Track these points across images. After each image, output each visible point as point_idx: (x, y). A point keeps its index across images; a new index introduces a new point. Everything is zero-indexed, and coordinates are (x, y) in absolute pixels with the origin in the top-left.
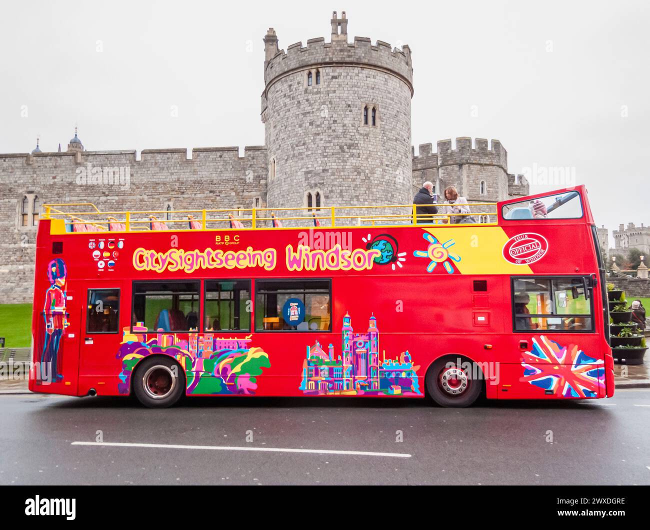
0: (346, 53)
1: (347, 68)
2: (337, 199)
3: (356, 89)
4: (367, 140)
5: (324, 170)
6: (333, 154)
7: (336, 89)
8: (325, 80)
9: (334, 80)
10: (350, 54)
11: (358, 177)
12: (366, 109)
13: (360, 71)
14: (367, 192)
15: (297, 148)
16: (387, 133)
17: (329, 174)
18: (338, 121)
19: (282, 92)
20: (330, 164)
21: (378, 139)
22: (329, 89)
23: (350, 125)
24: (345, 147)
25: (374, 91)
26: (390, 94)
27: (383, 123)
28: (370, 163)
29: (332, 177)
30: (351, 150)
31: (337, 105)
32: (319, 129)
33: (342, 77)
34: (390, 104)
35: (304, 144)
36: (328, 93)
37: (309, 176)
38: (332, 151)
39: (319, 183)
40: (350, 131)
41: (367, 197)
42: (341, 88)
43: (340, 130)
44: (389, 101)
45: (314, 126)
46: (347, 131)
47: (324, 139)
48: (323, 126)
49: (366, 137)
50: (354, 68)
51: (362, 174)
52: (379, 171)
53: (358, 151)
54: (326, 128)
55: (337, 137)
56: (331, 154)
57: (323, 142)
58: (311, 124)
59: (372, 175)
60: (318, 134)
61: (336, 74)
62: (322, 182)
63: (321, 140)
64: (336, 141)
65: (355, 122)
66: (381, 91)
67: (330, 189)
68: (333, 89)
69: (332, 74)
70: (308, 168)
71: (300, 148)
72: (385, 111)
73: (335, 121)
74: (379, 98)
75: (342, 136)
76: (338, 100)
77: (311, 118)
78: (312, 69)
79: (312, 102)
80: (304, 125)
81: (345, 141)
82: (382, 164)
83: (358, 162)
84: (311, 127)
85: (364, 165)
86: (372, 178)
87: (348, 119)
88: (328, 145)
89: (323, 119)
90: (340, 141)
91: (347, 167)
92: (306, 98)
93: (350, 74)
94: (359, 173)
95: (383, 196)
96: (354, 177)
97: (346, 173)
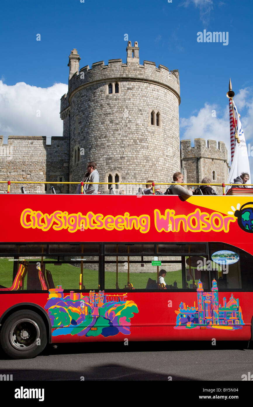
0: (138, 72)
1: (139, 82)
2: (132, 180)
3: (145, 98)
4: (153, 136)
5: (122, 158)
6: (128, 146)
7: (131, 97)
8: (123, 91)
9: (129, 91)
10: (141, 72)
11: (147, 164)
12: (152, 113)
13: (148, 86)
14: (154, 175)
15: (100, 140)
16: (167, 132)
17: (125, 161)
18: (132, 121)
19: (87, 97)
20: (126, 153)
21: (161, 136)
22: (125, 97)
23: (141, 125)
24: (138, 141)
25: (158, 101)
26: (168, 104)
27: (164, 125)
28: (156, 153)
29: (128, 163)
30: (142, 144)
31: (132, 109)
32: (118, 126)
33: (135, 89)
34: (168, 111)
35: (105, 137)
36: (125, 100)
37: (110, 161)
38: (128, 143)
39: (118, 167)
40: (141, 129)
42: (135, 97)
43: (134, 128)
44: (168, 109)
45: (114, 124)
46: (139, 129)
47: (121, 134)
48: (121, 124)
49: (152, 134)
50: (144, 83)
51: (150, 162)
52: (162, 160)
53: (147, 144)
54: (123, 126)
55: (132, 133)
56: (127, 145)
57: (121, 136)
58: (111, 122)
59: (157, 163)
60: (117, 130)
61: (131, 87)
62: (120, 166)
63: (119, 134)
64: (131, 136)
65: (145, 123)
66: (162, 101)
67: (126, 172)
68: (129, 97)
69: (128, 86)
70: (108, 155)
71: (102, 139)
72: (166, 116)
73: (130, 121)
74: (161, 106)
75: (135, 133)
76: (132, 105)
77: (111, 118)
78: (112, 81)
79: (112, 106)
80: (106, 123)
81: (137, 136)
82: (164, 154)
83: (147, 152)
84: (111, 124)
85: (151, 155)
86: (157, 165)
87: (140, 120)
88: (125, 138)
89: (121, 119)
90: (134, 136)
91: (139, 156)
92: (108, 102)
93: (141, 87)
94: (148, 161)
95: (165, 179)
96: (145, 164)
97: (138, 161)
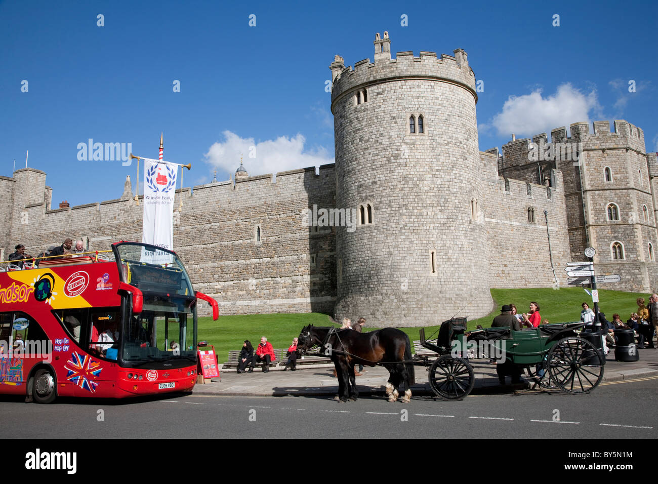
0: (388, 70)
1: (390, 83)
2: (386, 210)
3: (400, 101)
4: (414, 148)
5: (373, 183)
6: (381, 167)
7: (381, 104)
8: (372, 98)
9: (379, 96)
10: (392, 69)
11: (406, 186)
12: (412, 118)
14: (416, 200)
15: (351, 164)
16: (436, 138)
17: (378, 186)
18: (384, 134)
20: (378, 176)
21: (426, 146)
22: (375, 105)
23: (396, 136)
24: (392, 158)
25: (419, 100)
26: (438, 100)
27: (431, 129)
28: (418, 170)
29: (381, 189)
30: (398, 161)
31: (383, 119)
32: (368, 143)
33: (386, 93)
34: (439, 110)
35: (356, 159)
36: (374, 109)
37: (361, 189)
38: (380, 163)
39: (369, 196)
40: (396, 141)
41: (416, 205)
42: (386, 103)
43: (386, 142)
44: (438, 107)
45: (363, 142)
46: (393, 142)
47: (372, 153)
48: (371, 140)
49: (412, 146)
51: (411, 182)
52: (429, 177)
53: (405, 160)
54: (373, 142)
55: (384, 149)
56: (379, 166)
57: (371, 155)
58: (361, 139)
59: (421, 182)
60: (367, 149)
61: (380, 91)
62: (372, 194)
64: (383, 153)
65: (401, 132)
66: (427, 98)
67: (379, 200)
68: (378, 104)
69: (377, 91)
70: (359, 182)
71: (353, 163)
72: (434, 117)
73: (381, 135)
74: (425, 106)
75: (388, 148)
76: (383, 114)
77: (361, 134)
78: (360, 89)
79: (361, 119)
80: (355, 142)
81: (391, 152)
82: (431, 169)
83: (405, 170)
84: (361, 143)
85: (412, 173)
86: (421, 185)
87: (394, 130)
88: (376, 158)
89: (371, 134)
90: (387, 153)
91: (395, 177)
92: (356, 116)
93: (393, 88)
94: (407, 182)
95: (435, 202)
96: (402, 186)
97: (394, 183)
